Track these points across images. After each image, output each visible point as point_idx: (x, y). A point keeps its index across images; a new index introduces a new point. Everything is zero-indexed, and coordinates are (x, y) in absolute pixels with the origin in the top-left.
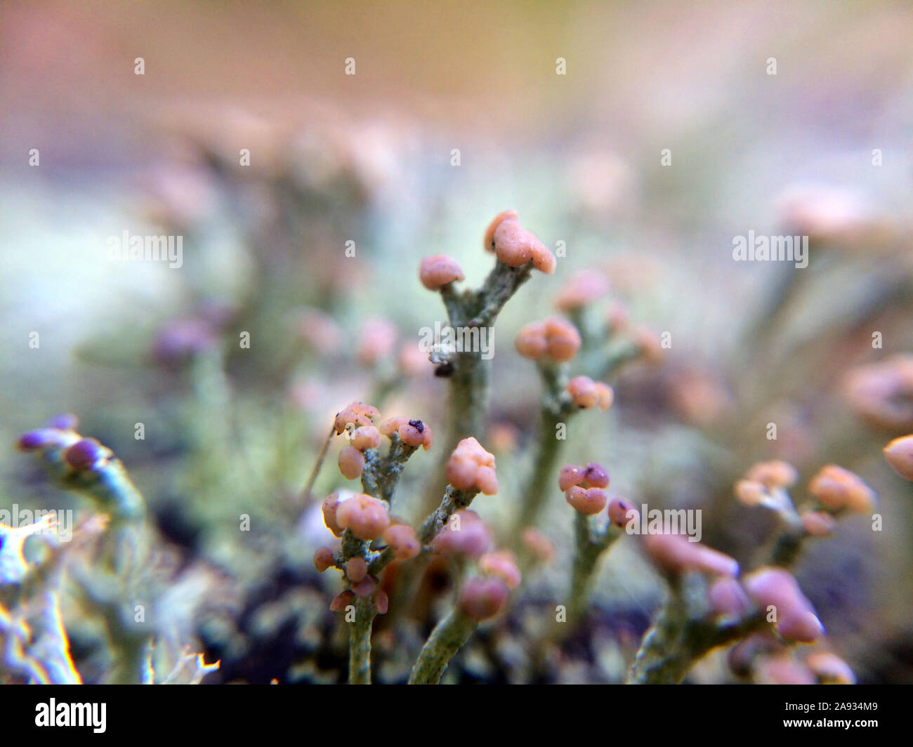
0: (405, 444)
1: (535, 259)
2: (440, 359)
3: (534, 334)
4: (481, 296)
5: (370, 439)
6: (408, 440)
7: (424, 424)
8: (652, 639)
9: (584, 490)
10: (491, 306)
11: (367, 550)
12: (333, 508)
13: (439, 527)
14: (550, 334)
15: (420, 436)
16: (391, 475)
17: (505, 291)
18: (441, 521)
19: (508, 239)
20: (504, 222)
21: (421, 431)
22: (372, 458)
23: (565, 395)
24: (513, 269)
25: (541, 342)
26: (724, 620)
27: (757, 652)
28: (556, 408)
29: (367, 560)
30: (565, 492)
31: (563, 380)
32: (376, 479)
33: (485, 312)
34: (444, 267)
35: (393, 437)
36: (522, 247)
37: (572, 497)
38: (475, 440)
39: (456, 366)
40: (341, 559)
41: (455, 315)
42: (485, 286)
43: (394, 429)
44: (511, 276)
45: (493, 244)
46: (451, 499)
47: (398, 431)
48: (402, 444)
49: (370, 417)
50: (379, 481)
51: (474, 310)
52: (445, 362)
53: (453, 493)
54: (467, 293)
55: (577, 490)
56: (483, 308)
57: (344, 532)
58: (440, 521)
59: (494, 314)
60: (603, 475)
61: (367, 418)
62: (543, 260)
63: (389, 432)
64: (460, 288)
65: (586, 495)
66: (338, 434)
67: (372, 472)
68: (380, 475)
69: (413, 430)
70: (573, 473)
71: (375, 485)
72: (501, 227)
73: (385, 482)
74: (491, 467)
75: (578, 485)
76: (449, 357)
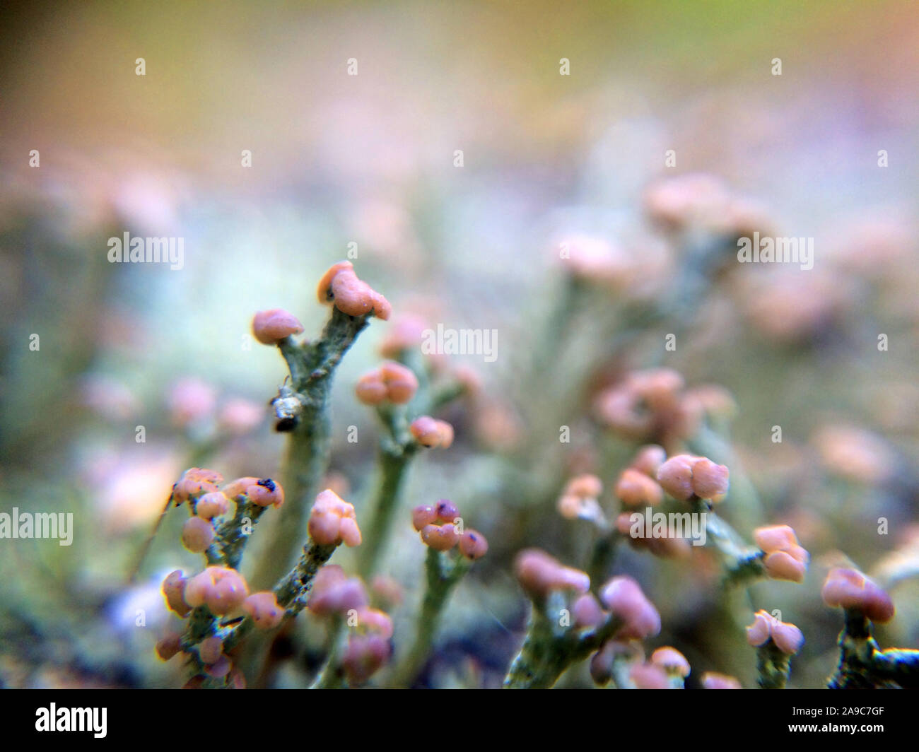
0: (255, 506)
1: (375, 308)
2: (287, 413)
3: (372, 379)
4: (320, 346)
5: (219, 506)
6: (259, 501)
7: (274, 482)
8: (520, 663)
9: (439, 528)
10: (332, 356)
11: (218, 627)
12: (178, 587)
13: (298, 589)
14: (388, 378)
15: (271, 495)
16: (240, 540)
17: (346, 341)
18: (300, 581)
19: (347, 290)
20: (342, 273)
21: (272, 489)
22: (218, 525)
23: (406, 437)
24: (352, 318)
25: (380, 388)
26: (585, 632)
27: (616, 657)
28: (399, 451)
29: (220, 637)
30: (420, 531)
31: (401, 422)
32: (221, 547)
33: (326, 362)
34: (282, 320)
35: (239, 501)
36: (362, 297)
37: (428, 536)
38: (333, 493)
39: (300, 419)
40: (189, 642)
41: (296, 368)
42: (323, 337)
43: (240, 491)
44: (351, 325)
45: (332, 295)
46: (310, 557)
47: (246, 493)
48: (251, 506)
49: (213, 482)
50: (225, 550)
51: (314, 361)
52: (291, 416)
53: (312, 549)
54: (305, 345)
55: (432, 528)
56: (324, 358)
57: (191, 612)
58: (298, 582)
59: (335, 363)
60: (454, 510)
61: (211, 484)
62: (383, 308)
63: (234, 495)
64: (297, 340)
65: (442, 532)
66: (178, 505)
67: (219, 541)
68: (226, 543)
69: (264, 490)
70: (426, 511)
71: (221, 555)
72: (337, 278)
73: (232, 550)
74: (351, 517)
75: (432, 523)
76: (295, 411)
